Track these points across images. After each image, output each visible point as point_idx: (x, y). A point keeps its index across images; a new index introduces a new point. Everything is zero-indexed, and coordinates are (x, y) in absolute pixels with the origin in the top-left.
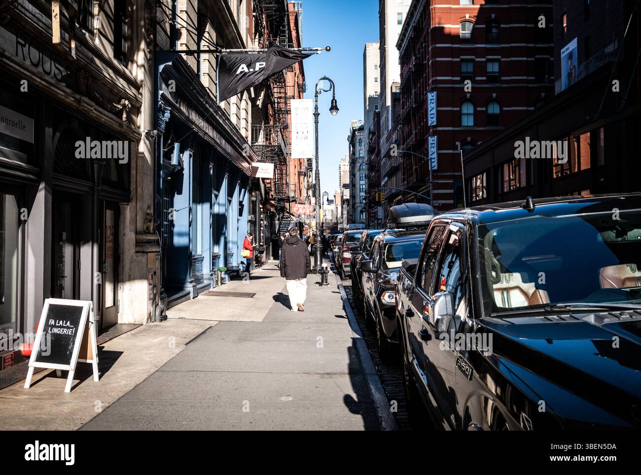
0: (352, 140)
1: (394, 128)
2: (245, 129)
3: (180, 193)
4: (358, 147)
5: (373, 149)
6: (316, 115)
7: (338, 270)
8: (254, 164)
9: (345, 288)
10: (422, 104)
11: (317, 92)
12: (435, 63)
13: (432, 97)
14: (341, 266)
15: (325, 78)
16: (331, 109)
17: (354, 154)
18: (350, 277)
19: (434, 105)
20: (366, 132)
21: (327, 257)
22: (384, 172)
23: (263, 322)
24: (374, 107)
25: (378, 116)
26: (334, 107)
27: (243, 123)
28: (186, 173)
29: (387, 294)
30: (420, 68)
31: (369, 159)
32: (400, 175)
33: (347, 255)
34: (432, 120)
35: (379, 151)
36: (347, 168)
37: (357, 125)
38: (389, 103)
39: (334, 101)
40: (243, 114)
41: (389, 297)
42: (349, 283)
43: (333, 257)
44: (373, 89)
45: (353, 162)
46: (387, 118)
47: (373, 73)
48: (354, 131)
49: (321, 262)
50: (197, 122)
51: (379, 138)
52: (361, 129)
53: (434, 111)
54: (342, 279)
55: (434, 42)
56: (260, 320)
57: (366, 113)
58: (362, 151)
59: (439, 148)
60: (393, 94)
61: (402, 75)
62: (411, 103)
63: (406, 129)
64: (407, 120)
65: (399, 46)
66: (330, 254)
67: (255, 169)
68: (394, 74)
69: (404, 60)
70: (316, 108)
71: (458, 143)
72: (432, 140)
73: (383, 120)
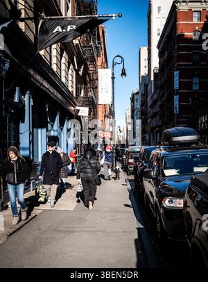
0: (133, 100)
1: (155, 92)
2: (71, 87)
3: (23, 122)
4: (135, 103)
5: (143, 104)
6: (113, 78)
7: (125, 169)
8: (77, 108)
9: (130, 181)
10: (171, 78)
11: (113, 65)
12: (179, 55)
13: (176, 73)
14: (127, 167)
15: (118, 56)
16: (122, 75)
17: (133, 106)
18: (133, 174)
19: (177, 78)
20: (140, 95)
21: (119, 160)
22: (149, 115)
23: (74, 211)
24: (144, 82)
25: (146, 86)
26: (124, 74)
27: (70, 83)
28: (27, 108)
29: (167, 200)
30: (170, 58)
31: (141, 109)
32: (158, 117)
33: (131, 161)
34: (176, 86)
35: (147, 104)
36: (130, 114)
37: (135, 92)
38: (152, 78)
39: (123, 70)
40: (70, 78)
41: (169, 201)
42: (132, 177)
43: (123, 161)
44: (144, 71)
45: (133, 111)
46: (151, 87)
47: (144, 63)
48: (134, 94)
49: (116, 165)
50: (35, 76)
51: (147, 97)
52: (137, 93)
53: (178, 81)
54: (128, 175)
55: (179, 43)
56: (72, 209)
57: (140, 84)
58: (138, 105)
59: (180, 102)
60: (154, 73)
61: (159, 63)
62: (165, 77)
63: (162, 92)
64: (162, 87)
65: (158, 47)
66: (121, 159)
67: (78, 111)
68: (156, 63)
69: (161, 55)
70: (113, 74)
71: (190, 99)
72: (176, 98)
73: (149, 88)
